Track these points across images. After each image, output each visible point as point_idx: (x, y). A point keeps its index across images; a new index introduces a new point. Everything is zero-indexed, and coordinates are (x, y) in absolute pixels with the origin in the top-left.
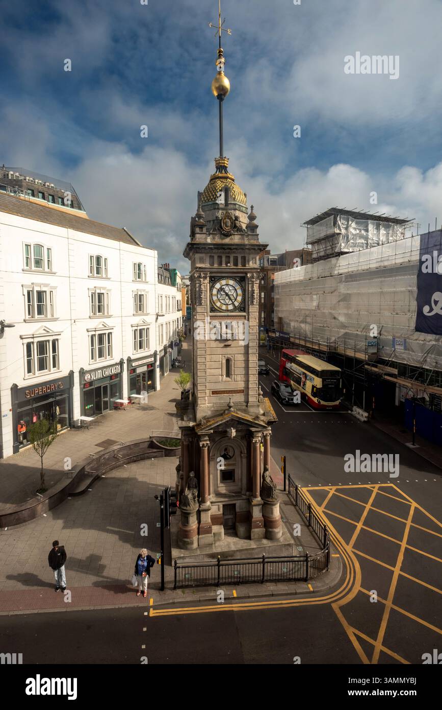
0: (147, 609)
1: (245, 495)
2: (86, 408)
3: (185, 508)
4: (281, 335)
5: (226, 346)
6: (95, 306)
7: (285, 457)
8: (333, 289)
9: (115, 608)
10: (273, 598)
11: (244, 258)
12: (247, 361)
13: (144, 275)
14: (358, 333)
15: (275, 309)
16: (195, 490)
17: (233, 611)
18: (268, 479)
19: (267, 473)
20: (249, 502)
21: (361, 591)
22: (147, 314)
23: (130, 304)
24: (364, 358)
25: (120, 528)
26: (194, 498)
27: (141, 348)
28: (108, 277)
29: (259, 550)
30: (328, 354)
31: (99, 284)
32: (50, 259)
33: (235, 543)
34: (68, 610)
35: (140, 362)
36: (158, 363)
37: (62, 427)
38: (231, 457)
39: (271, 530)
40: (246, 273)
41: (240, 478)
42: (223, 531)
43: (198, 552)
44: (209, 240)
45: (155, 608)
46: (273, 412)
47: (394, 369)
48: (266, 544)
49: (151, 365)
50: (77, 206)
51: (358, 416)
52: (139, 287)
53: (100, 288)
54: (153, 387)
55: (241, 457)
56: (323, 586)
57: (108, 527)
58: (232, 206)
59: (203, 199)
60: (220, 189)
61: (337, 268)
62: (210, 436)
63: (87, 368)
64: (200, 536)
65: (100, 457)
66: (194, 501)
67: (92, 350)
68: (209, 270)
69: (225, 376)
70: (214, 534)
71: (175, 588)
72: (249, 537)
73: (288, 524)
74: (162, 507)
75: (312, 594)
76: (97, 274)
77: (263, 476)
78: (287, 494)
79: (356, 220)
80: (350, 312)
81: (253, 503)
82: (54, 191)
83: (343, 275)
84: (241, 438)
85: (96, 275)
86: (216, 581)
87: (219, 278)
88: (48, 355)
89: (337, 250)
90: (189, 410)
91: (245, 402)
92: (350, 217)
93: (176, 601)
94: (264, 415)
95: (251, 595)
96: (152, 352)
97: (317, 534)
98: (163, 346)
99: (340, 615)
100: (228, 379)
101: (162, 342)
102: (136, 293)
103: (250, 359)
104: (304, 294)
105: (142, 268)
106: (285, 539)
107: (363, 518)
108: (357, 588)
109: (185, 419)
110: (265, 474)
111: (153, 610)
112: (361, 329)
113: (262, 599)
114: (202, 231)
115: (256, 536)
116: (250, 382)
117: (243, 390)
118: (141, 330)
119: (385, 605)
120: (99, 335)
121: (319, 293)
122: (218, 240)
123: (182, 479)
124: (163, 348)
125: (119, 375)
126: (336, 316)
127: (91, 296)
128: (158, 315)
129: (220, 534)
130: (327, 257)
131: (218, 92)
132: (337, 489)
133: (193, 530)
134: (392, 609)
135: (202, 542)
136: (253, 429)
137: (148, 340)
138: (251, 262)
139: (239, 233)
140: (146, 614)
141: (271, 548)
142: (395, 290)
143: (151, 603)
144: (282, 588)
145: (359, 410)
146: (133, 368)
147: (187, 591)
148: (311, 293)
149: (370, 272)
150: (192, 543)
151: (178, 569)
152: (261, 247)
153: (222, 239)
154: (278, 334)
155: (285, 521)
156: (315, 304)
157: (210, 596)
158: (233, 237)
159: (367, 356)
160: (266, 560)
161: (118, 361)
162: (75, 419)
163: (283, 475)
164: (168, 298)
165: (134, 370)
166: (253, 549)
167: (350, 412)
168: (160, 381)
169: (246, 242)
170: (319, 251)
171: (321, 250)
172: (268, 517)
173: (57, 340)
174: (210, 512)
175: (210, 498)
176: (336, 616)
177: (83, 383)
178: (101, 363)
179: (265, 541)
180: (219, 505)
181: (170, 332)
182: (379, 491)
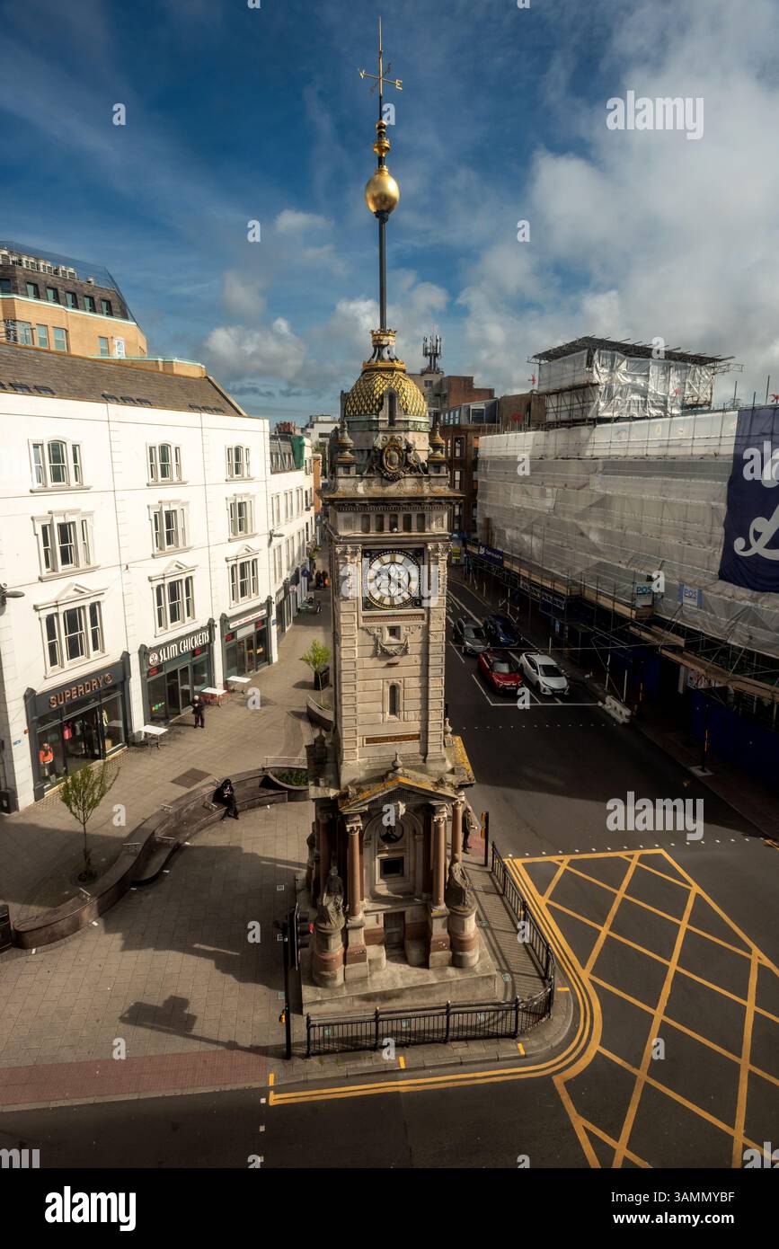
0: (265, 1092)
1: (420, 898)
2: (153, 709)
3: (322, 925)
4: (489, 553)
5: (390, 665)
6: (161, 534)
7: (487, 814)
8: (581, 482)
9: (215, 1092)
10: (463, 1067)
11: (422, 517)
12: (425, 689)
13: (245, 466)
14: (621, 566)
15: (479, 501)
16: (339, 897)
17: (398, 1093)
18: (458, 877)
19: (457, 866)
20: (427, 908)
21: (601, 1053)
22: (253, 536)
23: (223, 520)
24: (629, 615)
25: (218, 947)
26: (337, 909)
27: (243, 594)
28: (183, 480)
29: (441, 985)
30: (567, 600)
31: (167, 495)
32: (78, 464)
33: (403, 976)
34: (141, 1097)
35: (243, 621)
36: (274, 617)
37: (113, 745)
38: (397, 839)
39: (460, 953)
40: (425, 544)
41: (412, 869)
42: (384, 955)
43: (345, 992)
44: (361, 490)
45: (278, 1090)
46: (468, 767)
47: (679, 637)
48: (454, 977)
49: (263, 623)
50: (119, 310)
51: (613, 714)
52: (239, 489)
53: (169, 503)
54: (266, 657)
55: (415, 840)
56: (541, 1046)
57: (197, 946)
58: (401, 426)
59: (349, 409)
60: (381, 393)
61: (590, 446)
62: (363, 815)
63: (151, 643)
64: (348, 966)
65: (182, 809)
66: (338, 913)
67: (159, 610)
68: (361, 540)
69: (388, 713)
70: (370, 961)
71: (307, 1056)
72: (424, 964)
73: (488, 931)
74: (286, 940)
75: (523, 1060)
76: (162, 477)
77: (450, 870)
78: (489, 873)
79: (628, 358)
80: (608, 528)
81: (432, 915)
82: (76, 284)
83: (600, 460)
84: (415, 810)
85: (160, 479)
86: (373, 1041)
87: (376, 552)
88: (84, 631)
89: (591, 415)
90: (328, 765)
91: (420, 753)
92: (616, 353)
93: (310, 1077)
94: (452, 771)
95: (427, 1064)
96: (263, 600)
97: (535, 950)
98: (282, 581)
99: (565, 1097)
100: (393, 718)
101: (281, 576)
102: (232, 502)
103: (430, 685)
104: (531, 484)
105: (243, 454)
106: (483, 967)
107: (610, 918)
108: (595, 1047)
109: (321, 783)
110: (453, 868)
111: (275, 1093)
112: (627, 561)
113: (444, 1070)
114: (349, 473)
115: (437, 963)
116: (430, 722)
117: (419, 735)
118: (242, 565)
119: (636, 1076)
120: (170, 583)
121: (556, 485)
122: (376, 490)
123: (318, 862)
124: (282, 585)
125: (208, 647)
126: (585, 532)
127: (153, 518)
128: (271, 535)
129: (379, 960)
130: (572, 423)
131: (376, 205)
132: (572, 860)
133: (336, 958)
134: (646, 1084)
135: (350, 975)
136: (434, 803)
137: (255, 581)
138: (434, 525)
139: (414, 475)
140: (263, 1101)
141: (460, 983)
142: (688, 501)
143: (271, 1083)
144: (477, 1050)
145: (615, 703)
146: (231, 631)
147: (327, 1059)
148: (542, 483)
149: (647, 462)
150: (335, 978)
151: (312, 1029)
152: (451, 501)
153: (384, 486)
154: (482, 551)
155: (484, 925)
156: (549, 503)
157: (362, 1068)
158: (402, 481)
159: (634, 612)
160: (452, 1010)
161: (205, 623)
162: (135, 730)
163: (484, 840)
164: (289, 496)
165: (233, 635)
166: (432, 985)
167: (600, 704)
168: (278, 643)
169: (426, 491)
170: (559, 409)
171: (563, 409)
172: (457, 935)
173: (99, 603)
174: (363, 929)
175: (363, 904)
176: (559, 1096)
177: (146, 669)
178: (175, 630)
179: (451, 971)
180: (377, 915)
181: (293, 552)
182: (639, 864)
